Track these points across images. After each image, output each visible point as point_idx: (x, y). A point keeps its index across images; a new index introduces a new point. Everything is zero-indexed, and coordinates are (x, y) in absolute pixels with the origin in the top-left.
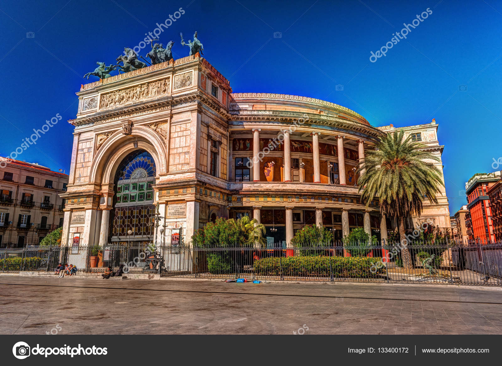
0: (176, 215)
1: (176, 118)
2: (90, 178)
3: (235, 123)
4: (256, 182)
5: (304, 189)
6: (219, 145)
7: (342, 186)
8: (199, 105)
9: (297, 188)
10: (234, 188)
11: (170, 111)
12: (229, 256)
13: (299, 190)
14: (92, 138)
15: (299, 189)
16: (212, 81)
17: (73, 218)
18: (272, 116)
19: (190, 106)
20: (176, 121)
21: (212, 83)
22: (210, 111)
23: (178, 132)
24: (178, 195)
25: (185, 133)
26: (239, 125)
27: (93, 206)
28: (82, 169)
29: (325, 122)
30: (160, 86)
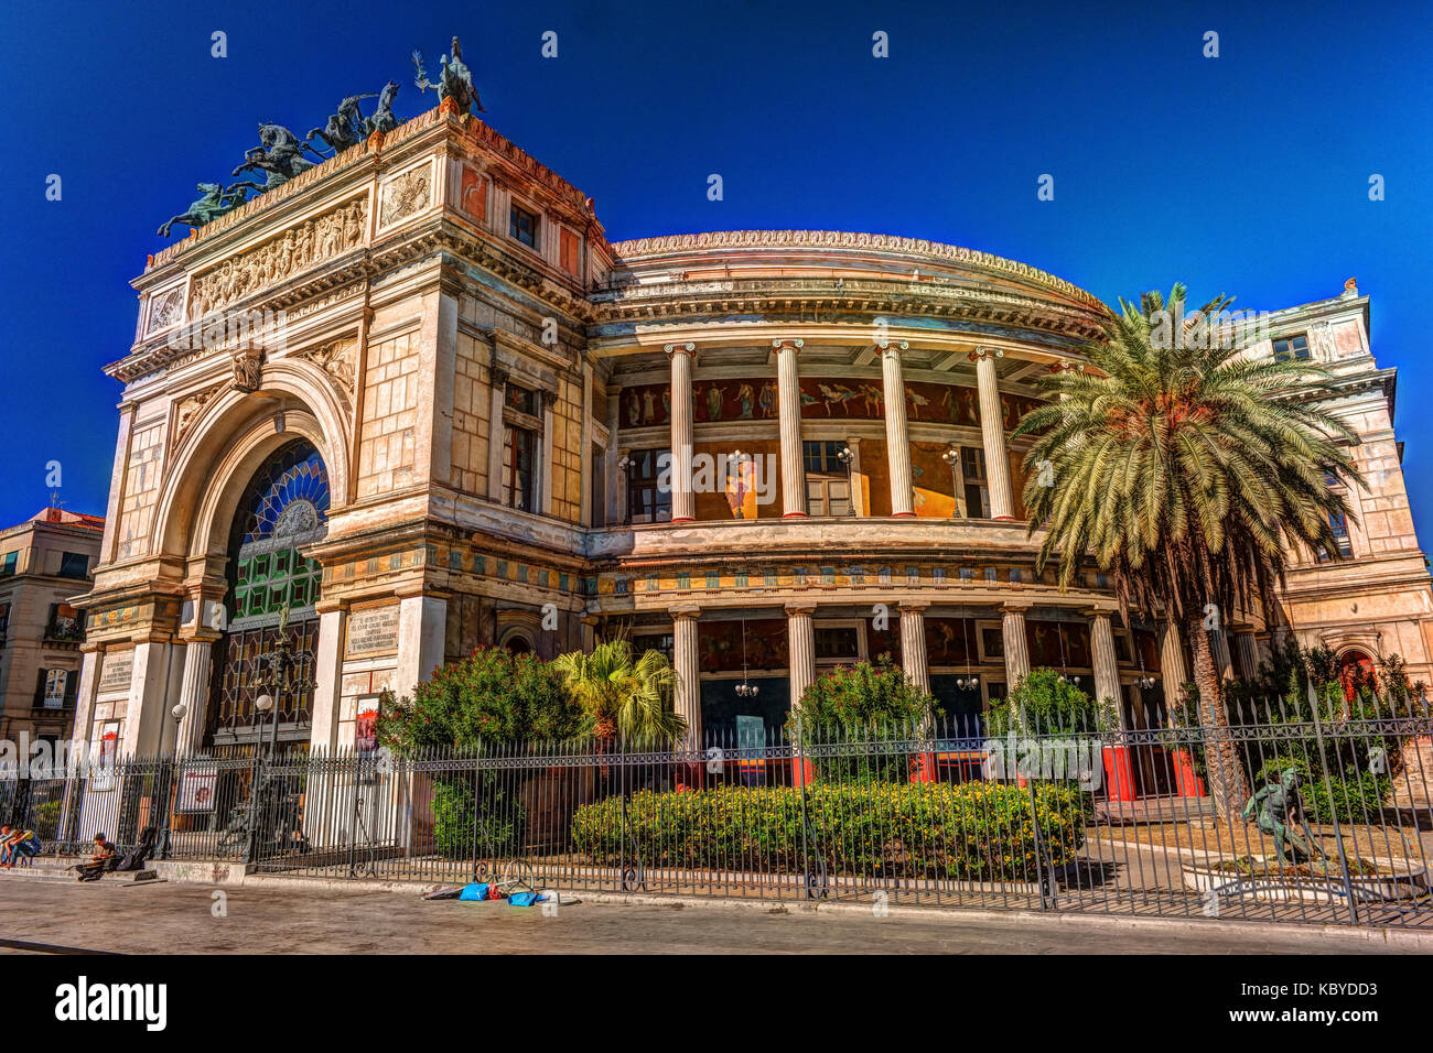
0: (371, 646)
1: (385, 320)
2: (151, 542)
3: (608, 331)
4: (682, 524)
5: (851, 539)
6: (543, 405)
7: (998, 524)
8: (449, 267)
9: (826, 538)
10: (605, 550)
11: (363, 299)
12: (505, 790)
13: (833, 544)
14: (164, 417)
15: (833, 539)
16: (510, 193)
17: (106, 672)
18: (729, 295)
19: (421, 273)
20: (382, 329)
21: (513, 198)
22: (504, 289)
23: (387, 364)
24: (375, 579)
25: (406, 366)
26: (622, 337)
27: (154, 629)
28: (137, 513)
29: (924, 302)
30: (342, 223)
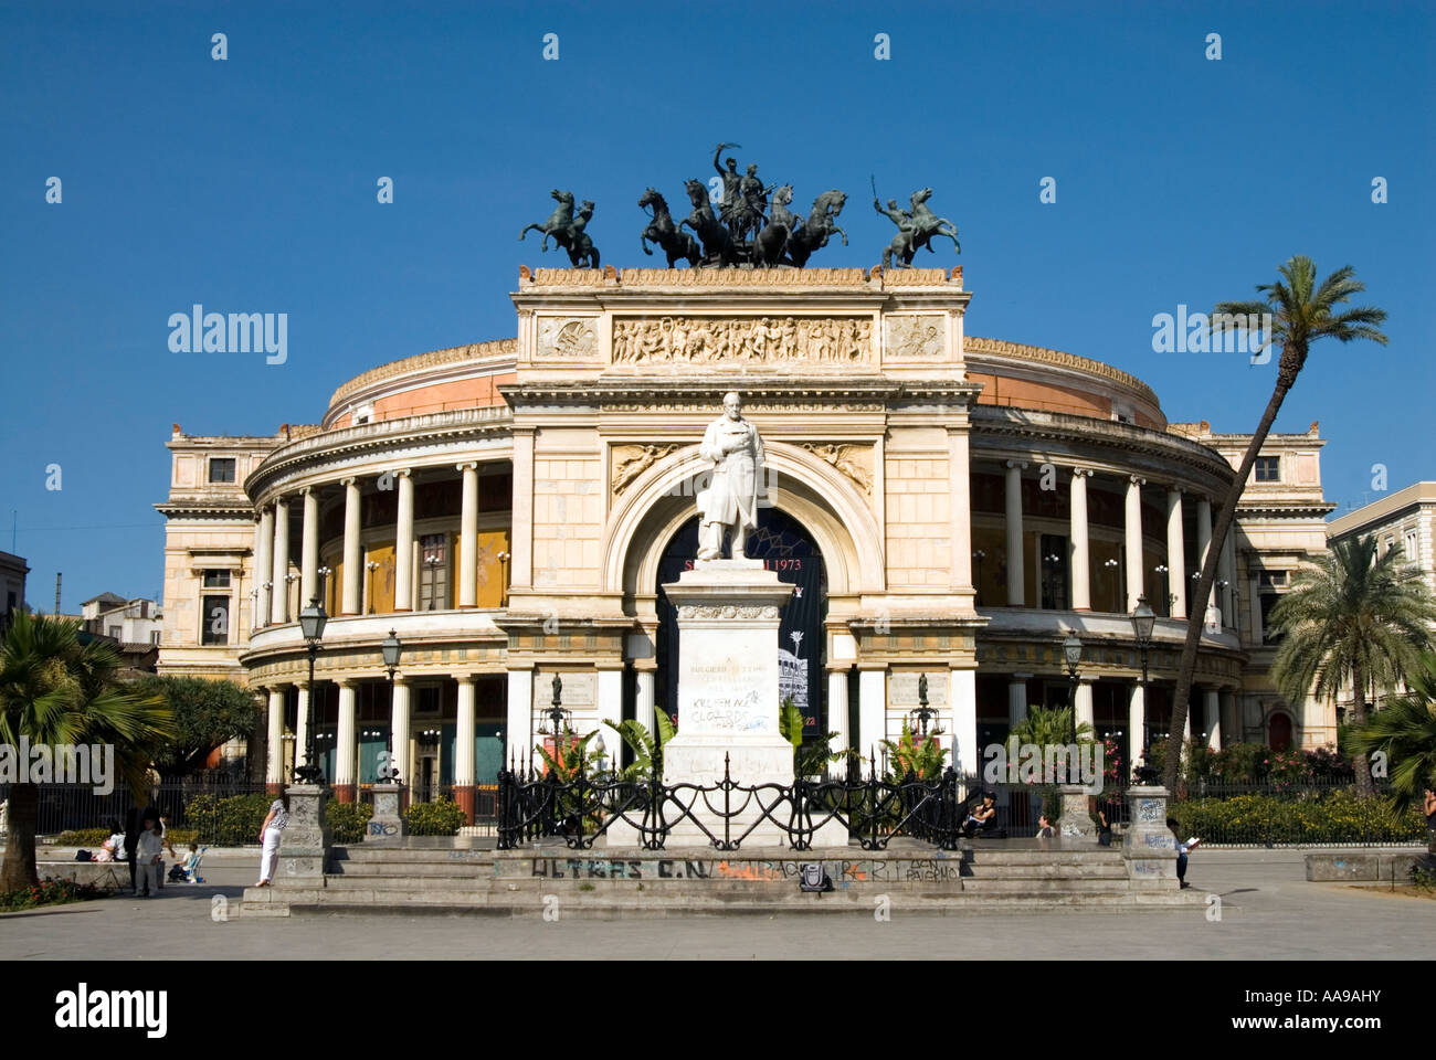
2: (605, 577)
4: (1017, 609)
11: (883, 418)
17: (543, 692)
18: (1053, 428)
19: (946, 415)
20: (901, 448)
23: (908, 479)
24: (921, 652)
25: (930, 486)
27: (618, 660)
28: (558, 543)
30: (836, 334)
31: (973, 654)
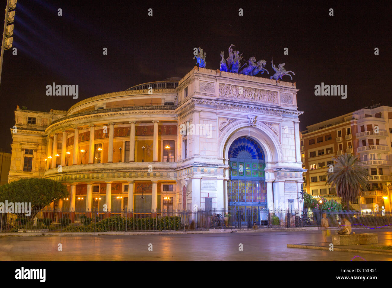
0: (290, 190)
2: (218, 154)
11: (281, 118)
14: (215, 120)
17: (203, 185)
24: (292, 178)
25: (291, 136)
30: (270, 95)
31: (302, 179)
